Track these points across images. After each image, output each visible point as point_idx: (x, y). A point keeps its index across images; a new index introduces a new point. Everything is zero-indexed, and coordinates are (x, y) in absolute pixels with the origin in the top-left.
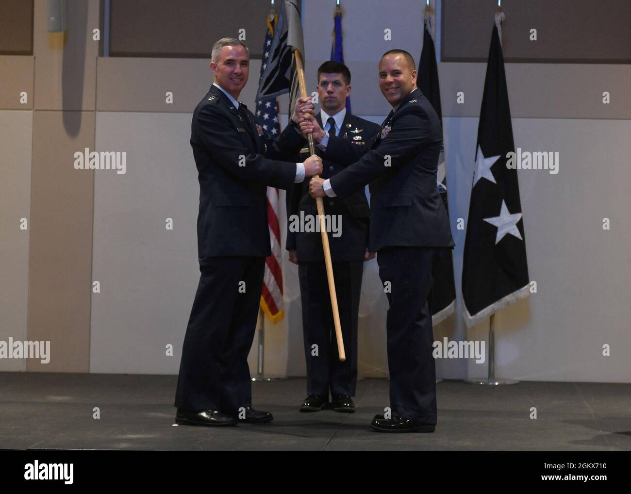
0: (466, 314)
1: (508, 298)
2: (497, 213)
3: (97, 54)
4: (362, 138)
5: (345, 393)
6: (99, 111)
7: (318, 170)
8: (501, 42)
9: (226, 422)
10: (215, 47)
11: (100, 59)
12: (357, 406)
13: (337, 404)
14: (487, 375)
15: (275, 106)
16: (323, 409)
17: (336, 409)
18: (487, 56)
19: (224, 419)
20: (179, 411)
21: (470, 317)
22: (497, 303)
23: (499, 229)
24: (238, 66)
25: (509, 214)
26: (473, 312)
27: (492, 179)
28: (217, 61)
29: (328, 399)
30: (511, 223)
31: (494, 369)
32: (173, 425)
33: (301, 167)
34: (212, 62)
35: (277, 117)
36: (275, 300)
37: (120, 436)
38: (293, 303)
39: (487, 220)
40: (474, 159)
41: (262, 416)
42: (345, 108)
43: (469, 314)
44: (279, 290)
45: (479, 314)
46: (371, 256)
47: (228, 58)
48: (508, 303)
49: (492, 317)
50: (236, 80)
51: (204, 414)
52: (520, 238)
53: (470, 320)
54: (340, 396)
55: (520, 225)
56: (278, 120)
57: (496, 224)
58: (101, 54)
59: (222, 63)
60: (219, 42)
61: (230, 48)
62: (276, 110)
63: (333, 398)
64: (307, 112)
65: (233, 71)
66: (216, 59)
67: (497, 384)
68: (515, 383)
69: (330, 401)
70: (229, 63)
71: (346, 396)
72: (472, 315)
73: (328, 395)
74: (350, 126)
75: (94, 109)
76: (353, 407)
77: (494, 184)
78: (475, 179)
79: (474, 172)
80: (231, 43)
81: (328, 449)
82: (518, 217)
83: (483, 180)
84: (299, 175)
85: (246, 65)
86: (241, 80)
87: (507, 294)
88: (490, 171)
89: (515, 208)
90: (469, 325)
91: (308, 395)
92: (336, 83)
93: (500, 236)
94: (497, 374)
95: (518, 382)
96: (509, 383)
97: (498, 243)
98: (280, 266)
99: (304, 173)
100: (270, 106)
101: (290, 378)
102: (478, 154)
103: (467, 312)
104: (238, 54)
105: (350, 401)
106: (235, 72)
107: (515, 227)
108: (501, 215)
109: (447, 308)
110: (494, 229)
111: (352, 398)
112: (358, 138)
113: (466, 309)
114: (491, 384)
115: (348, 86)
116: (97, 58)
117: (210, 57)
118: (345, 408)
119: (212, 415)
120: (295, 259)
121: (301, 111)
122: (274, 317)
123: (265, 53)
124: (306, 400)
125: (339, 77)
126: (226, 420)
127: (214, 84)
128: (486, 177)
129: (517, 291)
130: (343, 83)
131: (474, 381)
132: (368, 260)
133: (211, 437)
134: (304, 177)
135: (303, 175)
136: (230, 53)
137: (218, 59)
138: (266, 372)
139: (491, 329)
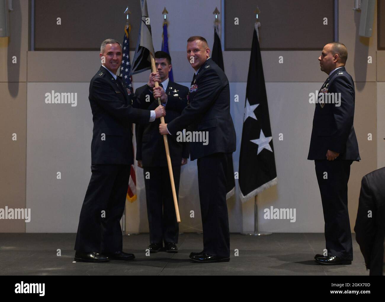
0: (241, 195)
1: (265, 185)
2: (258, 137)
3: (27, 49)
4: (179, 95)
5: (172, 242)
6: (29, 82)
7: (163, 114)
8: (259, 39)
9: (103, 260)
10: (102, 44)
11: (29, 52)
12: (179, 249)
13: (168, 248)
14: (253, 230)
15: (130, 78)
16: (160, 251)
17: (167, 251)
18: (251, 47)
19: (102, 258)
20: (76, 254)
21: (244, 197)
22: (258, 188)
23: (259, 146)
24: (115, 56)
25: (265, 137)
26: (245, 194)
27: (254, 117)
28: (103, 53)
29: (162, 245)
30: (265, 143)
31: (257, 226)
32: (73, 262)
33: (153, 113)
34: (101, 53)
35: (131, 84)
36: (132, 189)
37: (43, 269)
38: (142, 191)
39: (253, 141)
40: (244, 106)
41: (128, 256)
42: (168, 78)
43: (243, 195)
44: (134, 183)
45: (249, 195)
46: (185, 163)
47: (109, 51)
48: (265, 189)
49: (256, 197)
50: (114, 63)
51: (91, 256)
52: (271, 151)
53: (244, 199)
54: (169, 244)
55: (271, 143)
56: (132, 85)
57: (257, 143)
58: (30, 49)
59: (106, 54)
60: (104, 41)
61: (111, 45)
62: (131, 80)
63: (165, 245)
64: (156, 81)
65: (112, 59)
66: (103, 51)
67: (259, 235)
68: (270, 234)
69: (164, 246)
70: (110, 54)
71: (172, 243)
72: (244, 195)
73: (162, 243)
74: (171, 88)
75: (26, 81)
76: (177, 250)
77: (256, 120)
78: (245, 118)
79: (244, 114)
80: (111, 42)
81: (162, 274)
82: (270, 139)
83: (250, 118)
84: (152, 117)
85: (120, 54)
86: (117, 63)
87: (264, 183)
88: (253, 113)
89: (268, 134)
90: (243, 201)
91: (150, 243)
92: (163, 64)
93: (260, 150)
94: (260, 229)
95: (272, 233)
96: (266, 234)
97: (259, 154)
98: (134, 170)
99: (155, 116)
100: (127, 78)
101: (141, 234)
102: (246, 103)
103: (242, 194)
104: (115, 49)
105: (175, 246)
106: (113, 59)
107: (268, 145)
108: (260, 138)
109: (230, 192)
110: (257, 146)
111: (176, 245)
112: (176, 95)
113: (241, 192)
114: (256, 235)
115: (170, 65)
116: (27, 52)
117: (100, 50)
118: (172, 250)
119: (95, 256)
120: (141, 165)
121: (153, 81)
122: (131, 199)
123: (124, 48)
124: (149, 246)
125: (164, 60)
126: (104, 259)
127: (103, 65)
128: (251, 116)
129: (270, 181)
130: (167, 64)
131: (247, 233)
132: (183, 165)
133: (95, 269)
134: (155, 118)
135: (154, 117)
136: (111, 48)
137: (104, 51)
138: (127, 230)
139: (255, 203)
